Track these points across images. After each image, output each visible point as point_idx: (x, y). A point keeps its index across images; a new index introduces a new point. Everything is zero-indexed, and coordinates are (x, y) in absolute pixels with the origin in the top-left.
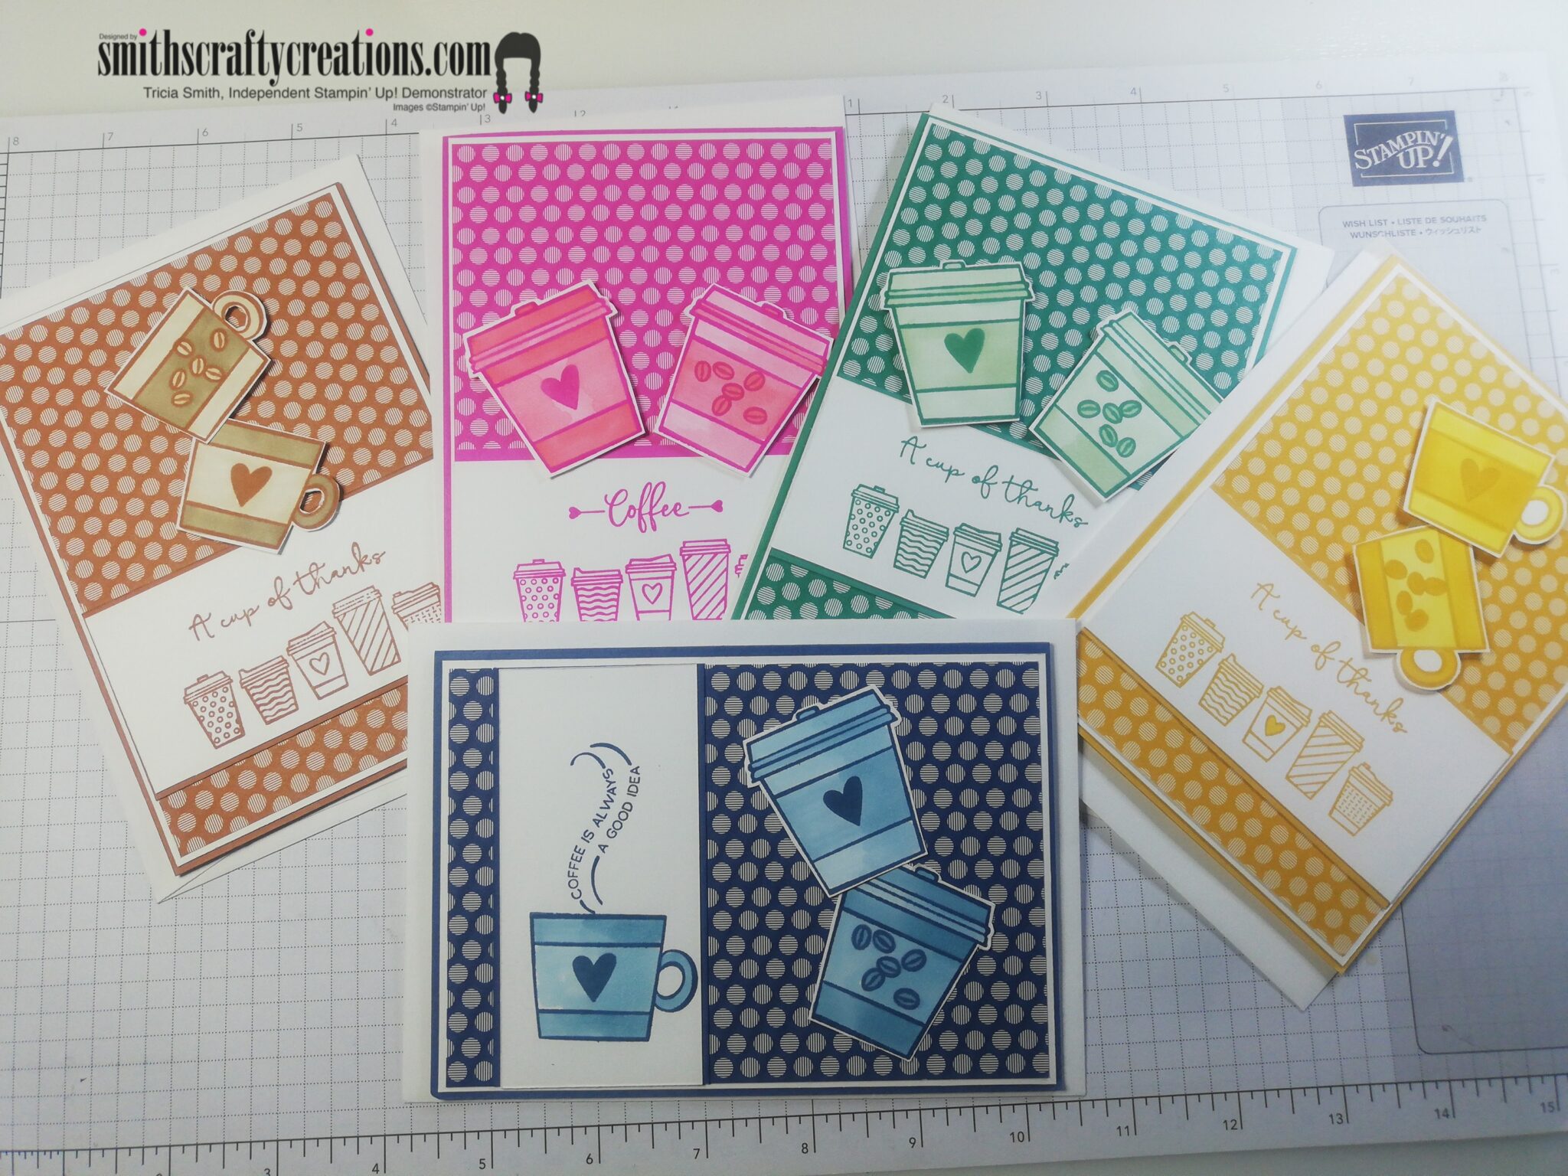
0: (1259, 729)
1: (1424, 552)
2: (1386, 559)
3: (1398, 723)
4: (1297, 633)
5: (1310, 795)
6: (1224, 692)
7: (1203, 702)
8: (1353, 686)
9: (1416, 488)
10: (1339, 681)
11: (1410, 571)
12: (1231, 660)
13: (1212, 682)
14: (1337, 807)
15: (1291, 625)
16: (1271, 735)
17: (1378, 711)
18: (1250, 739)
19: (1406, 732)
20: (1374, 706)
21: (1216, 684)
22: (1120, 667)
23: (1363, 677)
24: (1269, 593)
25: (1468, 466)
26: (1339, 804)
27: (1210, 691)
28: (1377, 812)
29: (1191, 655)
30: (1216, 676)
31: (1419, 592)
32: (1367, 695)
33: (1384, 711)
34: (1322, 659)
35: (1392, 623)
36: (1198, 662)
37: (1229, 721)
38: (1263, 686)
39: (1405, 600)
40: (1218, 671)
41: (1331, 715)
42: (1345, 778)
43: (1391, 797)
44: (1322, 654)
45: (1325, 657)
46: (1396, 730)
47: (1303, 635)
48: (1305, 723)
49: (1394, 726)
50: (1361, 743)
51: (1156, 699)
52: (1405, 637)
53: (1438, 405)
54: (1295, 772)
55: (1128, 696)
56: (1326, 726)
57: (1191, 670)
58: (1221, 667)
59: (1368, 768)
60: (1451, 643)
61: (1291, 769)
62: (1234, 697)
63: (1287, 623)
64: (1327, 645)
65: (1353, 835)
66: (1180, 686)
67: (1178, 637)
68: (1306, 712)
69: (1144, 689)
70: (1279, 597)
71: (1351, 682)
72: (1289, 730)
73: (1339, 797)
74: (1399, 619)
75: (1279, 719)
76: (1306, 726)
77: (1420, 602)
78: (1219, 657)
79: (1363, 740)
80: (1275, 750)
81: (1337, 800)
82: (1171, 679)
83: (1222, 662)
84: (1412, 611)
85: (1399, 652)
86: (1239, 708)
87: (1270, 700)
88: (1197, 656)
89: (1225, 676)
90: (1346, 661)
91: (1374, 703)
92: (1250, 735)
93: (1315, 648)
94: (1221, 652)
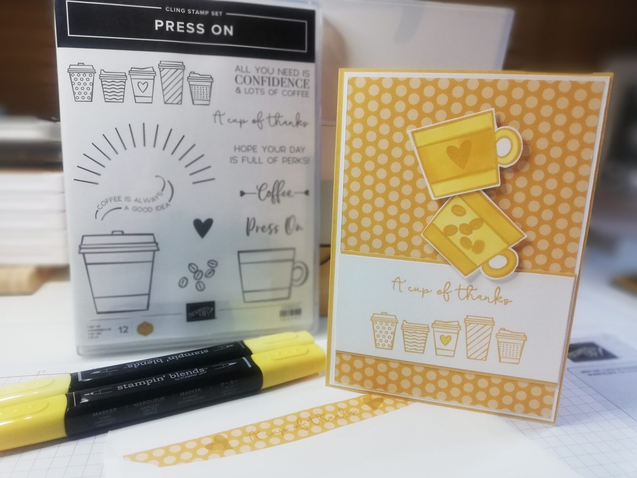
0: (440, 345)
1: (458, 211)
2: (442, 230)
3: (504, 300)
4: (426, 291)
5: (484, 359)
6: (412, 339)
7: (407, 349)
8: (470, 297)
9: (431, 183)
10: (461, 299)
11: (458, 226)
12: (405, 323)
13: (404, 338)
14: (501, 356)
15: (421, 289)
16: (447, 343)
17: (490, 300)
18: (439, 352)
19: (511, 301)
20: (487, 299)
21: (406, 338)
22: (362, 357)
23: (472, 290)
24: (400, 282)
25: (451, 151)
26: (501, 354)
27: (406, 343)
28: (523, 347)
29: (387, 333)
30: (404, 335)
31: (471, 233)
32: (479, 297)
33: (494, 298)
34: (446, 295)
35: (467, 258)
36: (392, 333)
37: (424, 350)
38: (428, 325)
39: (465, 242)
40: (403, 332)
41: (469, 317)
42: (497, 341)
43: (525, 335)
44: (444, 292)
45: (447, 293)
46: (506, 303)
47: (429, 290)
48: (459, 329)
49: (504, 302)
50: (493, 321)
51: (386, 361)
52: (478, 259)
53: (413, 133)
54: (470, 353)
55: (374, 367)
56: (470, 324)
57: (391, 339)
58: (403, 330)
59: (504, 330)
60: (504, 245)
61: (467, 353)
62: (418, 338)
63: (418, 290)
64: (443, 288)
65: (518, 364)
66: (392, 349)
67: (375, 328)
68: (456, 324)
69: (379, 360)
70: (405, 281)
71: (468, 296)
72: (454, 337)
73: (499, 351)
74: (469, 253)
75: (446, 335)
76: (461, 330)
77: (474, 237)
78: (399, 326)
79: (492, 318)
80: (454, 350)
81: (499, 353)
82: (386, 349)
83: (402, 327)
84: (473, 244)
85: (480, 268)
86: (424, 342)
87: (435, 329)
88: (390, 332)
89: (408, 332)
90: (458, 288)
91: (486, 298)
92: (438, 350)
93: (439, 292)
94: (398, 323)
